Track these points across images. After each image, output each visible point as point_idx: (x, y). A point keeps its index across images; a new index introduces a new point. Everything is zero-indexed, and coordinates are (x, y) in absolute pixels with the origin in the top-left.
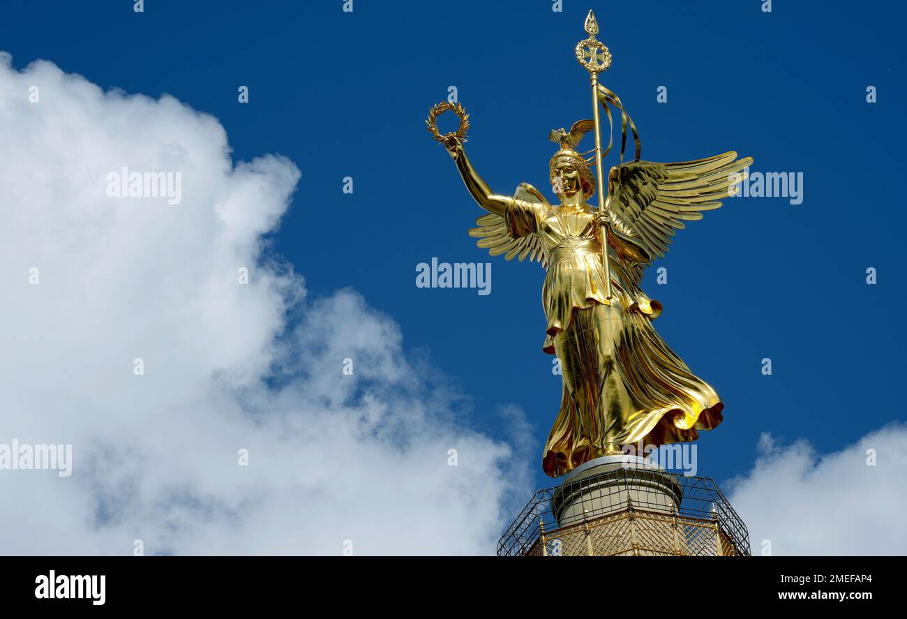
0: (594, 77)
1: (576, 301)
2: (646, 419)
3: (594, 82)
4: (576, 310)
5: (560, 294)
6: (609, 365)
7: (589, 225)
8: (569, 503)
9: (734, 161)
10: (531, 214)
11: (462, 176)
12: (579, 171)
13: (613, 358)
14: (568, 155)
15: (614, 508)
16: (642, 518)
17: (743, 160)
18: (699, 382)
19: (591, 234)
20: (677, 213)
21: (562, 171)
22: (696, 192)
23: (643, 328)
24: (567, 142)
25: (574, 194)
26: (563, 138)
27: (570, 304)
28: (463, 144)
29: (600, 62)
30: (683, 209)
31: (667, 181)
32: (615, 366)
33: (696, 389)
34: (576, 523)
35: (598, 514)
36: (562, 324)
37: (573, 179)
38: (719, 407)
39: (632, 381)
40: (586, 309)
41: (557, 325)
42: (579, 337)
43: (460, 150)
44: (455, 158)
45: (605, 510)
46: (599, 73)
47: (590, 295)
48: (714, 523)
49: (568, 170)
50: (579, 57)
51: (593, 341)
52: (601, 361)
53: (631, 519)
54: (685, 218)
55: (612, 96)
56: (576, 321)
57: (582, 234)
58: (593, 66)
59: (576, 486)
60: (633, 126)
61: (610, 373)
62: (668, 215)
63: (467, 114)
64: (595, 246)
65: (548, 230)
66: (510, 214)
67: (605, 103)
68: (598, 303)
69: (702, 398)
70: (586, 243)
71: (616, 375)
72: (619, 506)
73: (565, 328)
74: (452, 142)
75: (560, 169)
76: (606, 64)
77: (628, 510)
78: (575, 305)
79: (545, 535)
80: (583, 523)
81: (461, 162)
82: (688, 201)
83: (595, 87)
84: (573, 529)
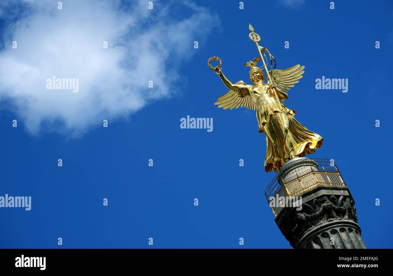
0: (257, 43)
1: (271, 112)
2: (300, 147)
3: (258, 45)
4: (271, 115)
5: (264, 111)
6: (286, 131)
7: (268, 89)
8: (286, 175)
9: (299, 68)
10: (247, 89)
11: (222, 80)
12: (260, 73)
13: (287, 129)
14: (255, 69)
15: (307, 171)
16: (317, 173)
17: (302, 67)
18: (314, 133)
19: (269, 92)
20: (287, 85)
21: (255, 74)
22: (291, 78)
23: (292, 119)
24: (253, 65)
25: (259, 81)
26: (252, 64)
27: (268, 114)
28: (221, 70)
29: (257, 39)
30: (288, 84)
31: (282, 75)
32: (288, 131)
33: (313, 136)
34: (295, 178)
35: (302, 174)
36: (267, 120)
37: (259, 76)
38: (322, 139)
39: (293, 135)
40: (274, 115)
41: (265, 121)
42: (273, 124)
43: (220, 72)
44: (219, 74)
45: (304, 173)
46: (258, 42)
47: (275, 110)
48: (337, 172)
49: (256, 73)
50: (251, 38)
51: (279, 124)
52: (284, 131)
53: (314, 174)
54: (290, 86)
55: (264, 49)
56: (272, 119)
57: (267, 92)
58: (255, 40)
59: (286, 170)
60: (273, 57)
61: (287, 133)
62: (285, 86)
63: (220, 60)
64: (272, 95)
65: (255, 92)
66: (240, 90)
67: (263, 51)
68: (278, 112)
69: (316, 138)
70: (269, 94)
71: (289, 134)
72: (309, 171)
73: (268, 122)
74: (217, 70)
75: (254, 73)
76: (259, 39)
77: (312, 171)
78: (271, 114)
79: (285, 184)
80: (298, 178)
81: (221, 75)
82: (289, 81)
83: (258, 47)
84: (294, 180)
